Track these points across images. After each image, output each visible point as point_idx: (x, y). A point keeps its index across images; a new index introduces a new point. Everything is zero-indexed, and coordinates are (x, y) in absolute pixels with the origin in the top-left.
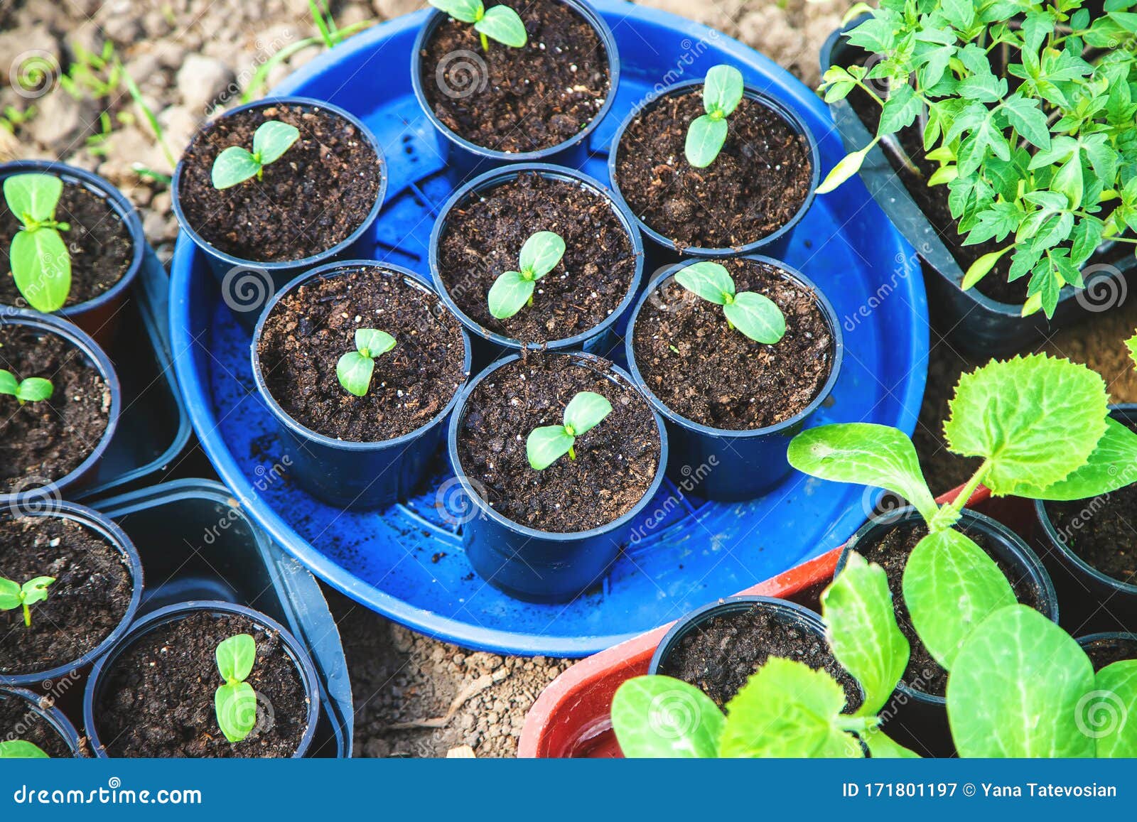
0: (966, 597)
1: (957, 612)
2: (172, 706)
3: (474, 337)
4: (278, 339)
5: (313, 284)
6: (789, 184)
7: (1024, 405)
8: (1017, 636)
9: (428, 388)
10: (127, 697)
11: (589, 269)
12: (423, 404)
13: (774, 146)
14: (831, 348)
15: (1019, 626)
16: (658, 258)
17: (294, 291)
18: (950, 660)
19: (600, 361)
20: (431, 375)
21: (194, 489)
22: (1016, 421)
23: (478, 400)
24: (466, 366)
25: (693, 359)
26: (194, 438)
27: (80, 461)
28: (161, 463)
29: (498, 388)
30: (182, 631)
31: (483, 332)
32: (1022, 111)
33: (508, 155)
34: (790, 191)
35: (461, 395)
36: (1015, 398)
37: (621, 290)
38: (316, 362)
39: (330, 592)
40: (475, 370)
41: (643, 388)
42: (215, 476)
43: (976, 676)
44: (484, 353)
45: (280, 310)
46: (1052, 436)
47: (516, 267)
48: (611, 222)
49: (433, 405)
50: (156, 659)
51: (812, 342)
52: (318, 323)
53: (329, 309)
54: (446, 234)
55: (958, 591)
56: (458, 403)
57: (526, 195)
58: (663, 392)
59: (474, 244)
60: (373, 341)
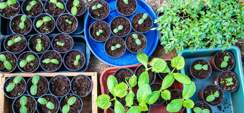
0: (144, 81)
1: (142, 83)
2: (72, 59)
3: (111, 33)
4: (93, 27)
5: (98, 22)
6: (149, 27)
7: (158, 63)
8: (146, 88)
9: (105, 37)
10: (68, 57)
11: (125, 29)
12: (104, 38)
13: (149, 23)
14: (145, 46)
15: (147, 87)
16: (133, 31)
17: (96, 22)
18: (140, 87)
19: (123, 40)
20: (106, 35)
21: (82, 36)
22: (157, 64)
23: (109, 40)
24: (110, 35)
25: (132, 43)
26: (84, 32)
27: (72, 31)
28: (80, 33)
29: (112, 39)
30: (75, 52)
31: (112, 33)
32: (171, 33)
33: (122, 14)
34: (148, 28)
35: (108, 39)
36: (158, 62)
37: (128, 33)
38: (96, 30)
39: (91, 52)
40: (110, 36)
41: (125, 44)
42: (84, 36)
43: (141, 90)
44: (112, 35)
45: (94, 24)
46: (160, 68)
47: (117, 28)
48: (129, 25)
49: (105, 39)
50: (72, 54)
51: (144, 45)
52: (97, 26)
53: (99, 25)
54: (113, 21)
55: (144, 80)
56: (107, 39)
57: (122, 20)
58: (127, 45)
59: (115, 23)
60: (101, 31)
